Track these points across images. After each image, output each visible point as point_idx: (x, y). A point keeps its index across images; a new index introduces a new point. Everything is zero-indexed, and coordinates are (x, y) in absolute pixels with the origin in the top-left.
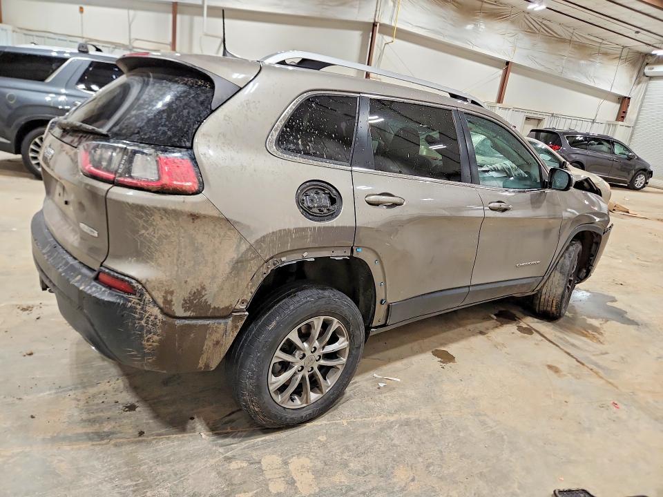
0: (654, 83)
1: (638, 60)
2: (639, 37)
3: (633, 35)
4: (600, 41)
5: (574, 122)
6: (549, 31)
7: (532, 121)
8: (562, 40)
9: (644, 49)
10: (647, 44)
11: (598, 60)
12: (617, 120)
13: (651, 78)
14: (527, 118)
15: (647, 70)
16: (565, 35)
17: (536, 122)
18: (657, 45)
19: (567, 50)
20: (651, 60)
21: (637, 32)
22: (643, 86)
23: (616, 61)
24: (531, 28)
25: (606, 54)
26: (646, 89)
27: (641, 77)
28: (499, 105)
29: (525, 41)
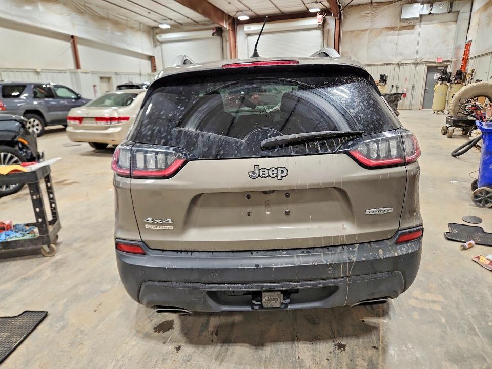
0: (165, 46)
1: (150, 31)
2: (150, 16)
3: (146, 14)
4: (125, 18)
5: (130, 76)
6: (92, 11)
7: (104, 79)
8: (102, 19)
9: (154, 24)
10: (154, 21)
11: (129, 32)
12: (153, 71)
13: (162, 43)
14: (102, 78)
15: (158, 37)
16: (103, 15)
17: (107, 80)
18: (160, 22)
19: (109, 26)
20: (157, 31)
21: (149, 13)
22: (158, 48)
23: (139, 33)
24: (78, 9)
25: (132, 28)
26: (162, 50)
27: (156, 43)
28: (79, 70)
29: (79, 19)
